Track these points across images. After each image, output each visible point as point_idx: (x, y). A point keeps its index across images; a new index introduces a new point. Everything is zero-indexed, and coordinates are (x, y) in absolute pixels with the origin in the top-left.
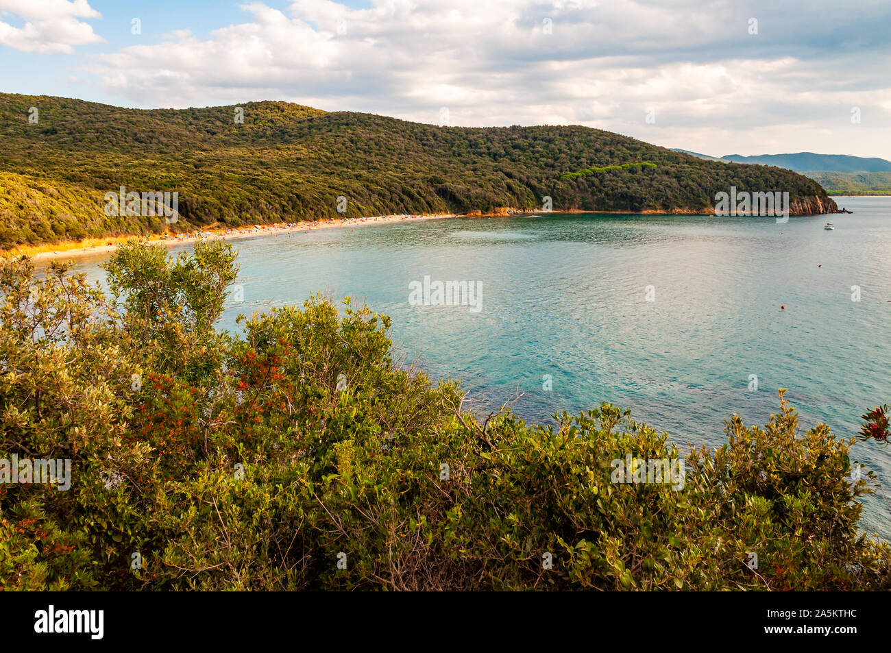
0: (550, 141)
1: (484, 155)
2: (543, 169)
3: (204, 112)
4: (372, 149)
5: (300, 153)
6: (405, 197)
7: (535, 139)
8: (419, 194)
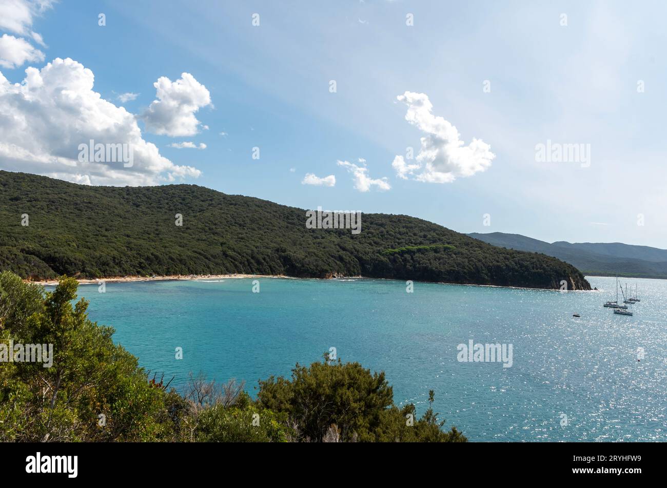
0: (382, 225)
1: (331, 232)
2: (372, 246)
3: (136, 190)
4: (246, 224)
5: (191, 224)
6: (252, 261)
7: (372, 223)
8: (264, 259)
